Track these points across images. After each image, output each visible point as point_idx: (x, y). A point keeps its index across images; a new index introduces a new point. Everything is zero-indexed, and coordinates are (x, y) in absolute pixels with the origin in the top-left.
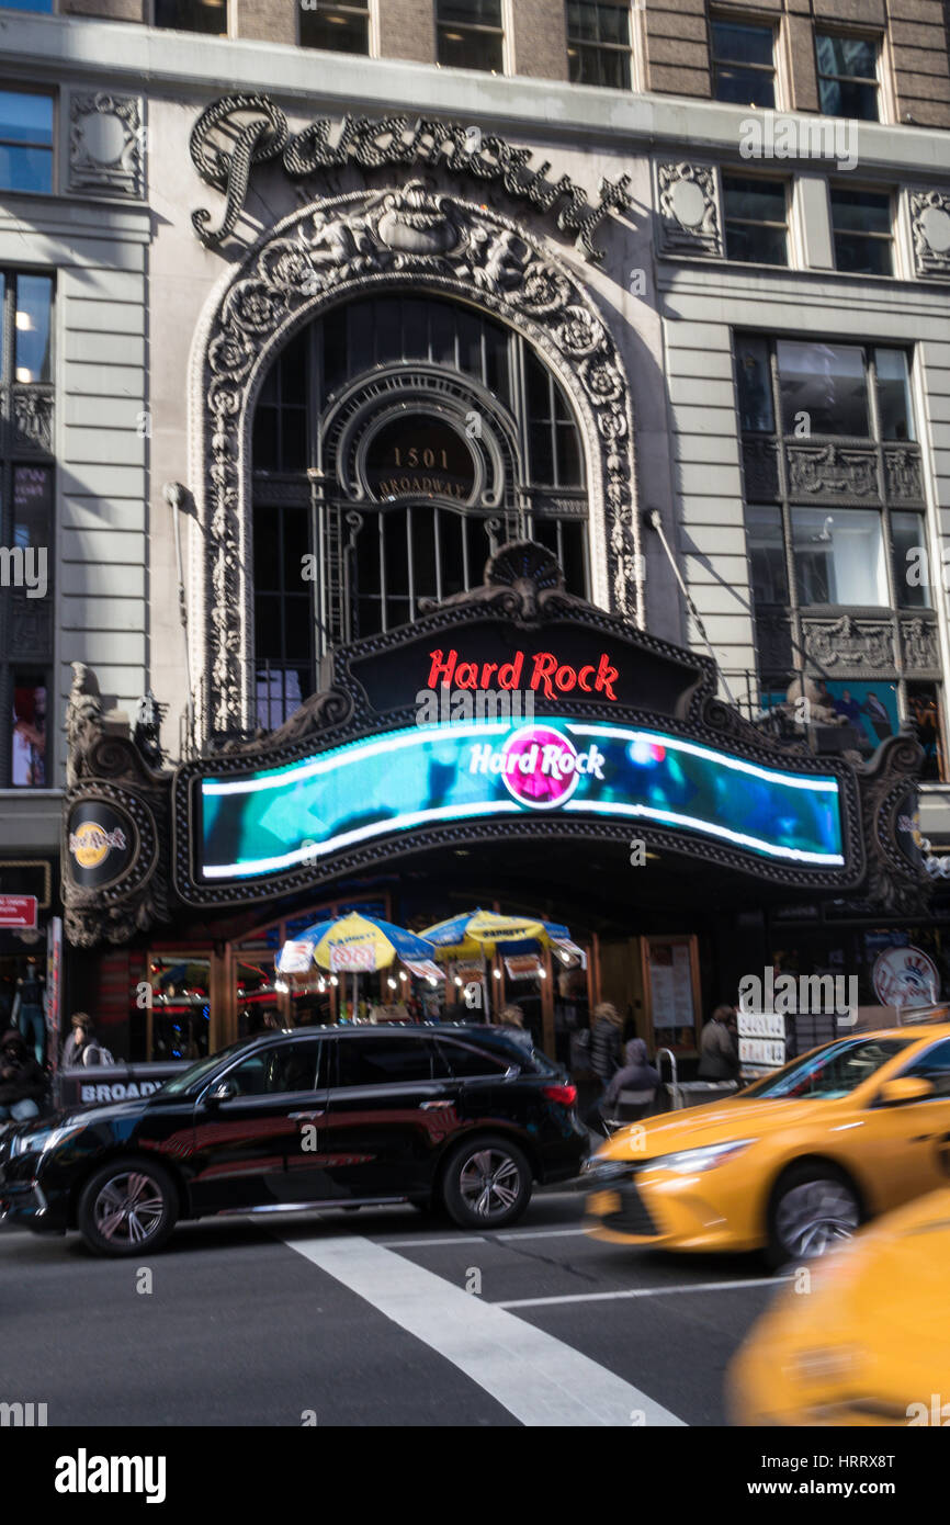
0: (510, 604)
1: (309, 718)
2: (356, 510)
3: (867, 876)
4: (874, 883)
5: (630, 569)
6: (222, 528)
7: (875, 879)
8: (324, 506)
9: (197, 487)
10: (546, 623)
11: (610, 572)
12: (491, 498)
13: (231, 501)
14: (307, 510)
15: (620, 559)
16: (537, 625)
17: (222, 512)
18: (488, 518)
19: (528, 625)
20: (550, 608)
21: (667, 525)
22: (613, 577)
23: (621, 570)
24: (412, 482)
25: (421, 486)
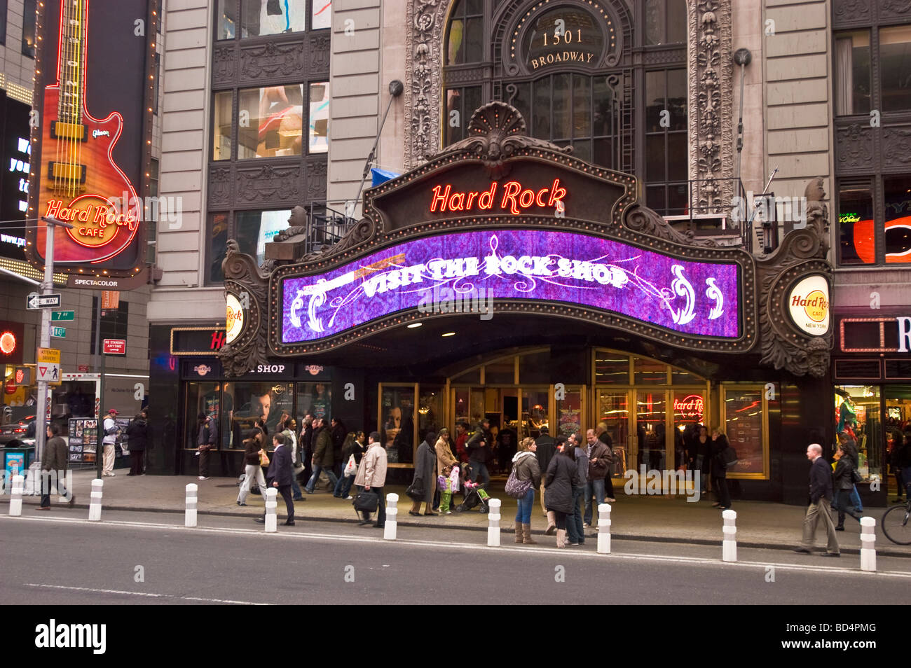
0: (480, 150)
1: (350, 237)
2: (515, 84)
3: (758, 344)
4: (766, 349)
5: (717, 100)
6: (420, 107)
7: (767, 346)
8: (491, 83)
9: (406, 82)
10: (507, 160)
11: (699, 105)
12: (612, 60)
13: (426, 88)
14: (481, 87)
15: (709, 93)
16: (499, 162)
17: (421, 96)
18: (609, 75)
19: (493, 163)
20: (508, 149)
21: (756, 60)
22: (701, 109)
23: (709, 102)
24: (555, 57)
25: (562, 58)
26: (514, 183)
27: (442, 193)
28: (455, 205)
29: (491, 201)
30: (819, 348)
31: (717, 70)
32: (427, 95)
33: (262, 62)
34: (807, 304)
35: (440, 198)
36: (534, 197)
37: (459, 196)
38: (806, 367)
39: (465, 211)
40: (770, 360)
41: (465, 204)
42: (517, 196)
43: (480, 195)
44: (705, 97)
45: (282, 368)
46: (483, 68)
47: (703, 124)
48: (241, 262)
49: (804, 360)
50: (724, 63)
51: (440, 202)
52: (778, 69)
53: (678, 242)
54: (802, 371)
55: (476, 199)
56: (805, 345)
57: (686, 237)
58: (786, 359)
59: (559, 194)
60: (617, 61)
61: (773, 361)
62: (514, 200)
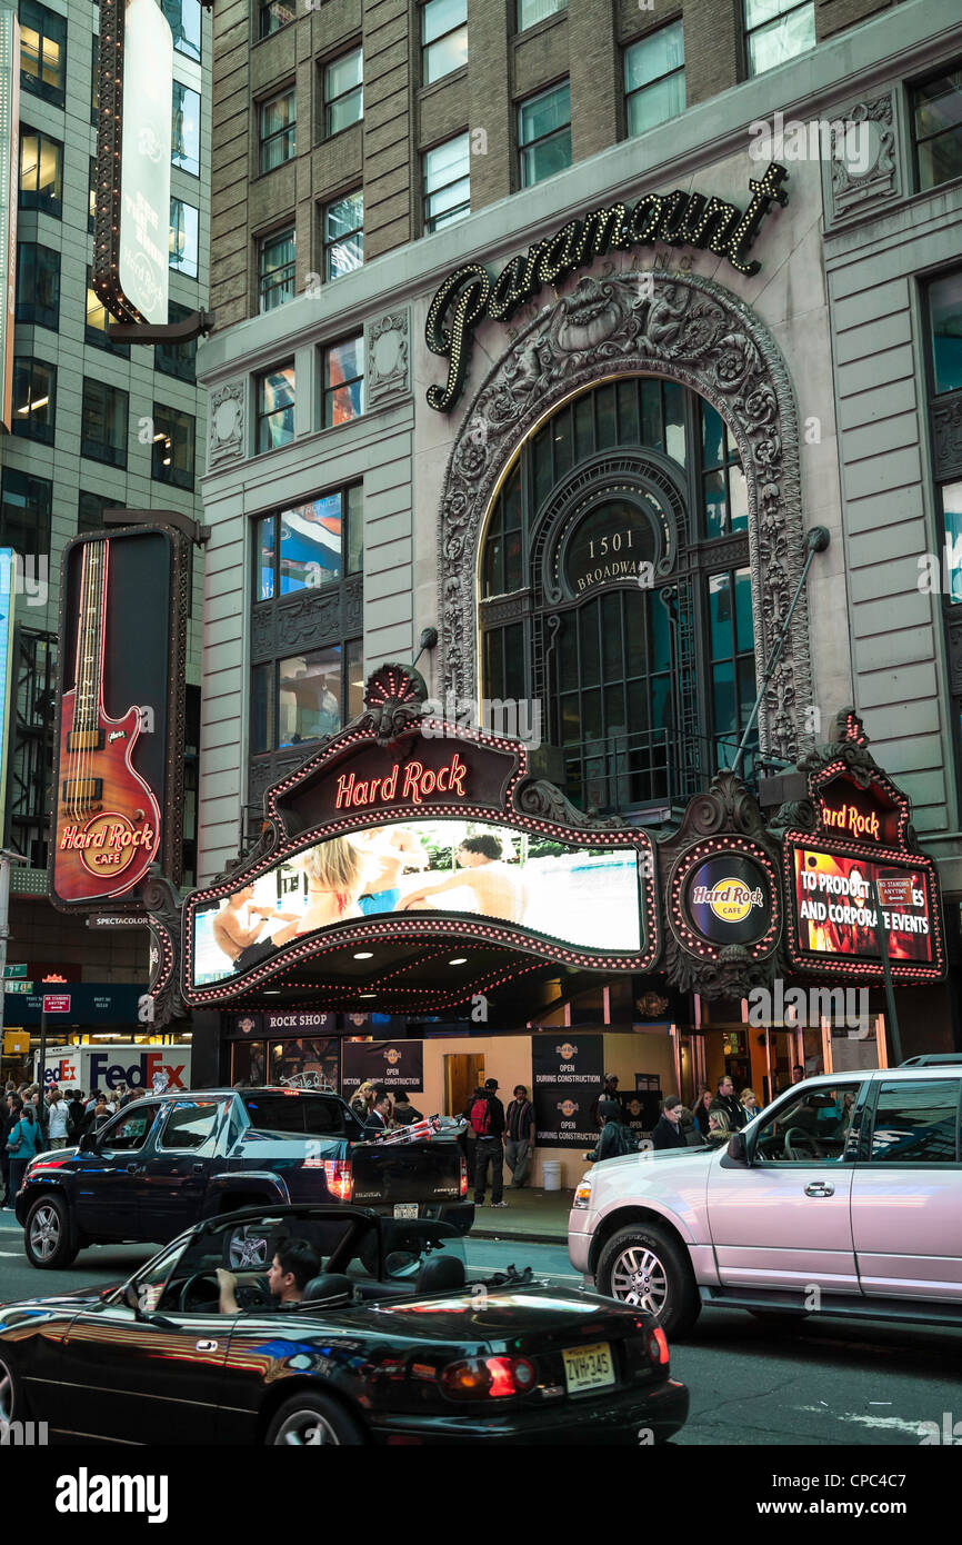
0: (372, 726)
1: (257, 848)
2: (558, 614)
3: (662, 959)
4: (671, 965)
5: (785, 605)
6: (452, 660)
7: (672, 961)
8: (531, 617)
9: (439, 628)
10: (399, 736)
11: (764, 614)
12: (667, 566)
13: (458, 634)
14: (521, 624)
15: (775, 597)
16: (391, 739)
17: (452, 645)
18: (661, 588)
19: (385, 741)
20: (398, 722)
21: (836, 541)
22: (767, 620)
23: (776, 609)
24: (603, 571)
25: (611, 571)
26: (414, 764)
27: (346, 785)
28: (359, 798)
29: (393, 789)
30: (727, 959)
31: (784, 562)
32: (460, 643)
33: (301, 623)
34: (713, 898)
35: (346, 790)
36: (436, 781)
37: (363, 786)
38: (718, 987)
39: (369, 805)
40: (675, 980)
41: (368, 797)
42: (420, 779)
43: (382, 782)
44: (771, 602)
45: (324, 1018)
46: (521, 598)
47: (769, 641)
48: (158, 889)
49: (713, 978)
50: (793, 548)
51: (345, 794)
52: (864, 549)
53: (574, 825)
54: (710, 993)
55: (379, 787)
56: (714, 957)
57: (585, 816)
58: (691, 978)
59: (460, 772)
60: (671, 565)
61: (678, 982)
62: (415, 785)
